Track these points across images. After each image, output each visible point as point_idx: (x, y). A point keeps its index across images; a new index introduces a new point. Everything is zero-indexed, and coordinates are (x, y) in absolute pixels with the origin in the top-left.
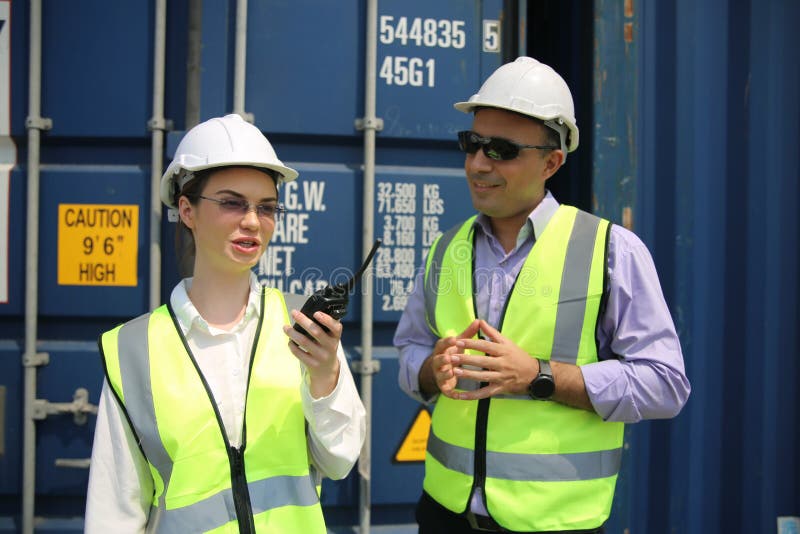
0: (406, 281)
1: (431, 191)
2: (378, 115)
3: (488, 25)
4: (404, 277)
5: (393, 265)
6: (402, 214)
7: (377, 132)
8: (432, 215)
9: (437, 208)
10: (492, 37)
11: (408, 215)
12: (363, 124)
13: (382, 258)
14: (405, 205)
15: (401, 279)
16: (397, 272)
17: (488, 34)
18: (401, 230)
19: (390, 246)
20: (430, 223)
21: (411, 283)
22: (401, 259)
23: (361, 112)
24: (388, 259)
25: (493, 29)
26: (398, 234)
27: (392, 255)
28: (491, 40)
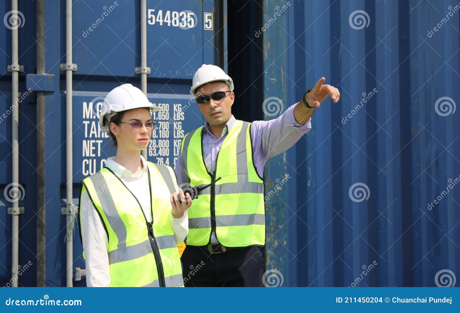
0: (165, 158)
1: (178, 108)
2: (148, 66)
3: (206, 15)
4: (163, 155)
5: (158, 149)
6: (162, 121)
7: (148, 75)
8: (178, 121)
9: (181, 117)
10: (209, 22)
11: (165, 121)
12: (140, 70)
13: (152, 145)
14: (163, 115)
15: (162, 157)
16: (160, 153)
17: (206, 20)
18: (161, 129)
19: (156, 139)
20: (177, 125)
21: (168, 159)
22: (162, 145)
23: (139, 63)
24: (155, 146)
25: (209, 17)
26: (160, 131)
27: (157, 144)
28: (208, 23)
